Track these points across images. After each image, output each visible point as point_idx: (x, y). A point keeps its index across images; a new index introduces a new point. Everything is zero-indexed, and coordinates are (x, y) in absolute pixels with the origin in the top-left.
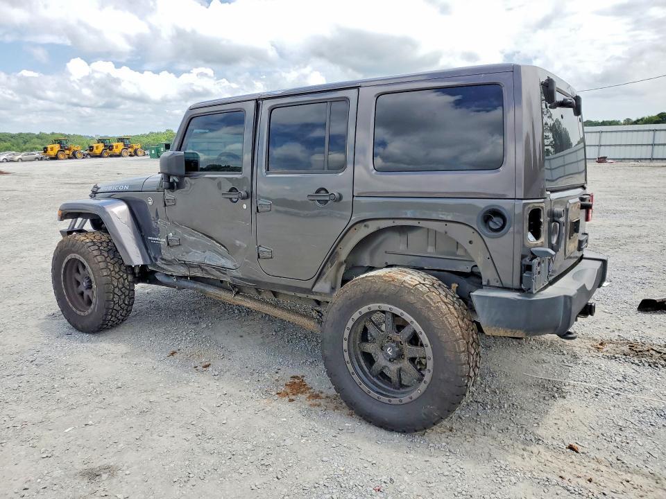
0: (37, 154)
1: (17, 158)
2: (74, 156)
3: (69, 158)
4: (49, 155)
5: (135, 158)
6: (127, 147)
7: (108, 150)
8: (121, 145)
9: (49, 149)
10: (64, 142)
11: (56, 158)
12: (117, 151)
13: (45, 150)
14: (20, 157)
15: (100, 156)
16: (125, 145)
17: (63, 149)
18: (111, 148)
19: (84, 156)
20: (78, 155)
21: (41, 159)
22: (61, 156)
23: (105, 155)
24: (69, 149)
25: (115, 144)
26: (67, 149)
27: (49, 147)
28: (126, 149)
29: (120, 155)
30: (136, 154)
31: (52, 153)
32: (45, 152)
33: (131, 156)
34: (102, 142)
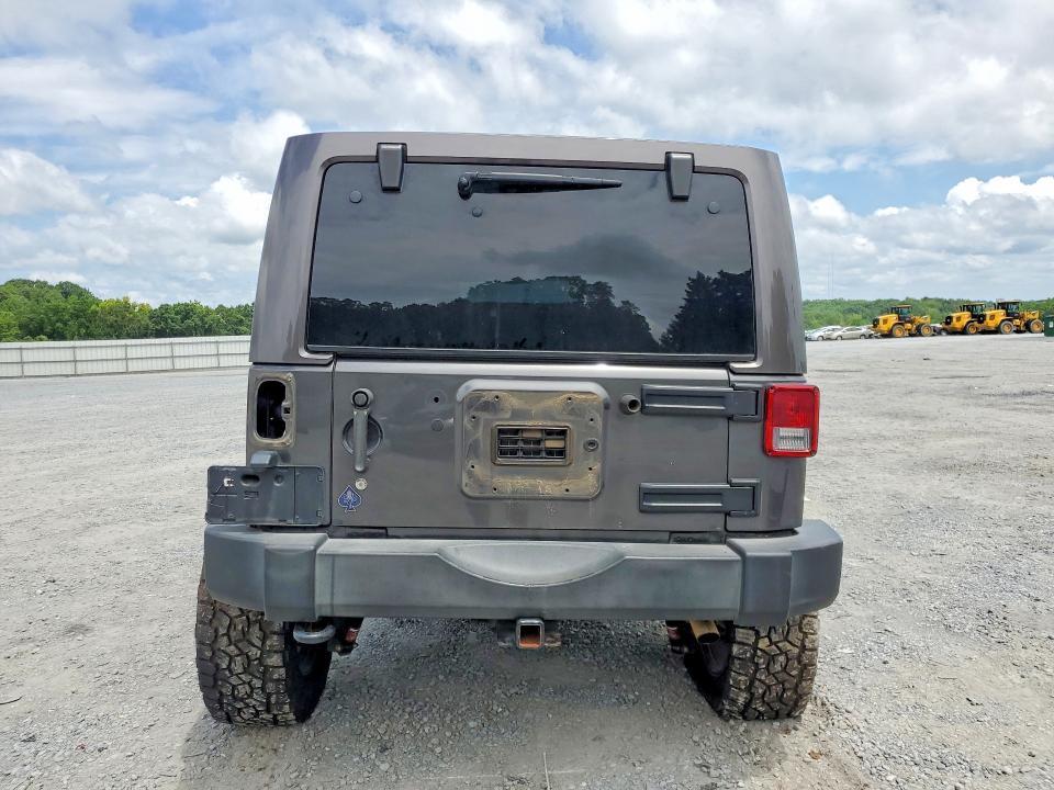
0: (864, 329)
1: (836, 334)
2: (918, 333)
3: (911, 335)
4: (881, 331)
5: (1028, 335)
6: (1011, 316)
7: (976, 323)
8: (1000, 314)
9: (881, 322)
10: (905, 311)
11: (889, 335)
12: (991, 324)
13: (876, 323)
14: (840, 333)
15: (964, 332)
16: (1008, 315)
17: (902, 321)
18: (981, 318)
19: (937, 332)
20: (924, 331)
21: (870, 336)
22: (897, 332)
23: (971, 330)
24: (912, 322)
25: (988, 313)
26: (909, 322)
27: (881, 318)
28: (1009, 320)
29: (997, 331)
30: (1028, 328)
31: (885, 328)
32: (875, 326)
33: (1018, 332)
34: (969, 310)
